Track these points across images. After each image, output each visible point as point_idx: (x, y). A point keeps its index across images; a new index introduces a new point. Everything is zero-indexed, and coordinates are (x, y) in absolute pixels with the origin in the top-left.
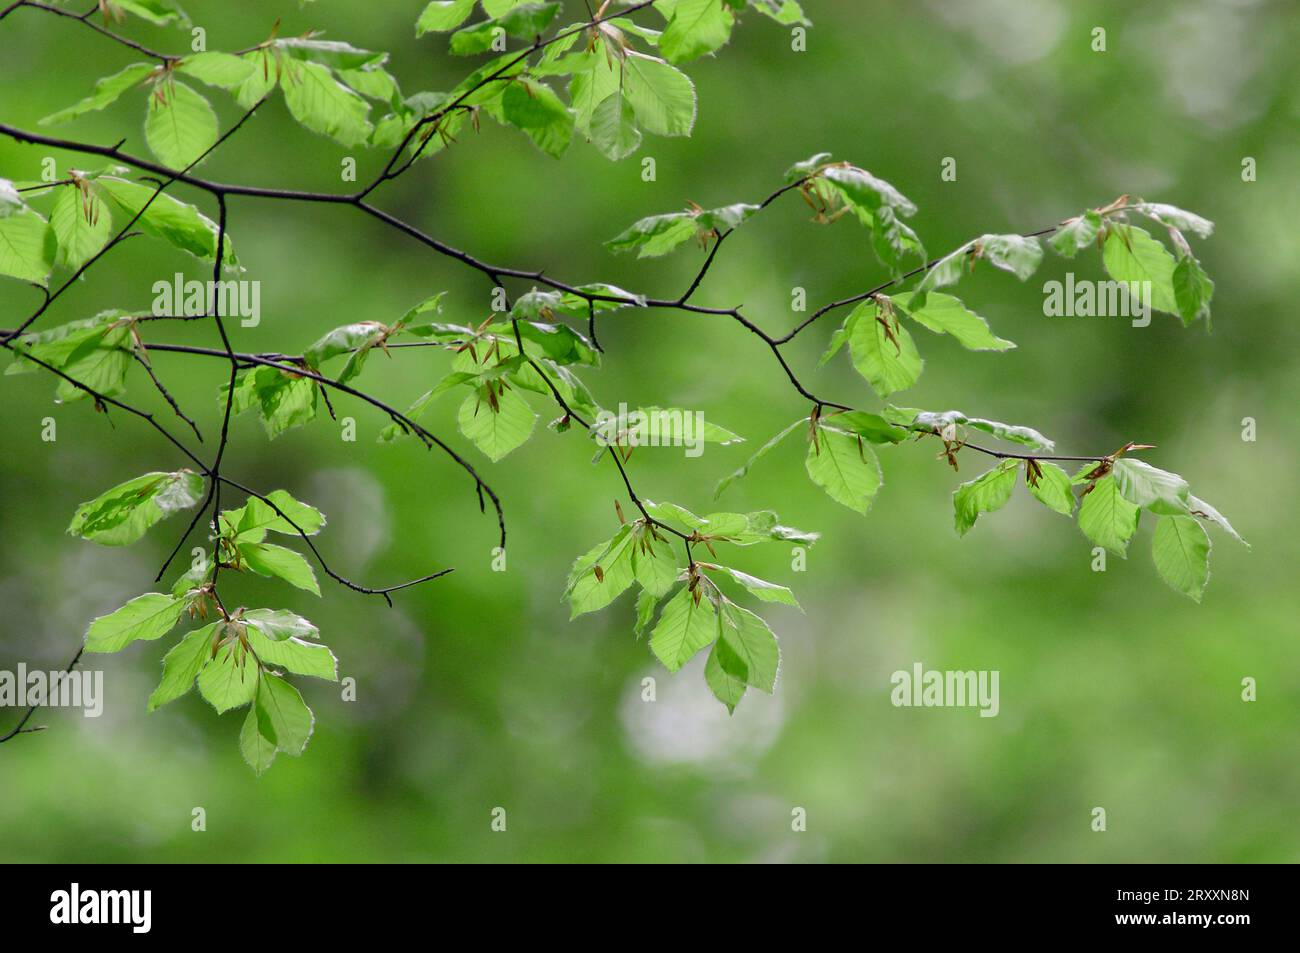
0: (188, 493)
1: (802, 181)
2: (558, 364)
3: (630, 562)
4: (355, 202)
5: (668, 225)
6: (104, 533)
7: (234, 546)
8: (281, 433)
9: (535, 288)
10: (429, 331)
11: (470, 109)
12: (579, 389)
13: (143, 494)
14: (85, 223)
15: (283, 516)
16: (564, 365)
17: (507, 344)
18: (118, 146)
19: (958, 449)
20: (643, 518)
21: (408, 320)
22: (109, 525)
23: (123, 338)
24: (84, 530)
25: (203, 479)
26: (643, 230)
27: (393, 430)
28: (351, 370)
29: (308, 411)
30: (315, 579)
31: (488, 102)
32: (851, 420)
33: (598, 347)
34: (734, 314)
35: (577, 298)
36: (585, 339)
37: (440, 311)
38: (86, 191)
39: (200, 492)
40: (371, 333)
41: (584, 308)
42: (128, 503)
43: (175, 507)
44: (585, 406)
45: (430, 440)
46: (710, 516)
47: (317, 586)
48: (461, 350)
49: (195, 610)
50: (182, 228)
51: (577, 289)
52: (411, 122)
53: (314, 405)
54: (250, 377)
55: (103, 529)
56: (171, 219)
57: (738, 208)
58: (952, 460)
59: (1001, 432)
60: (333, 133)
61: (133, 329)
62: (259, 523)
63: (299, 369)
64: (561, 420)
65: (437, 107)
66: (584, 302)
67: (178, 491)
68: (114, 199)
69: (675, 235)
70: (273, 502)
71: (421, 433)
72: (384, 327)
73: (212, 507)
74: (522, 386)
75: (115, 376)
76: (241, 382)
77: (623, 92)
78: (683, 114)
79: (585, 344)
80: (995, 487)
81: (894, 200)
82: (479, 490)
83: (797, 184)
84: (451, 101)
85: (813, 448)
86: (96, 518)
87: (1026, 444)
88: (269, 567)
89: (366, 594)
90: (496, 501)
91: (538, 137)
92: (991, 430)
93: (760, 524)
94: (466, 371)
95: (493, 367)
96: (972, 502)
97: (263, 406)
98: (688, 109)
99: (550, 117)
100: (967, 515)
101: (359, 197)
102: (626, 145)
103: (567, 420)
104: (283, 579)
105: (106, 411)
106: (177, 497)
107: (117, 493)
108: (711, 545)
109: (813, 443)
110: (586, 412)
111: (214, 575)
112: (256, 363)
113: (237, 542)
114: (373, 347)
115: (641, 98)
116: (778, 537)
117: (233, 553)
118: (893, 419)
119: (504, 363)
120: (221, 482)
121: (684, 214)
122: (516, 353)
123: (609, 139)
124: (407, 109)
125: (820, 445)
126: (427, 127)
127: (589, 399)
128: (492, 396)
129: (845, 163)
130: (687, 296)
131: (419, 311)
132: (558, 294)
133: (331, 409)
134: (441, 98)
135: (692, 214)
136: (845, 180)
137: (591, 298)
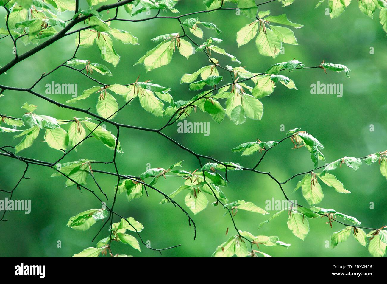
0: (103, 216)
1: (292, 136)
2: (215, 185)
3: (234, 248)
4: (158, 132)
5: (251, 146)
6: (78, 226)
7: (116, 234)
8: (132, 200)
9: (210, 162)
10: (177, 172)
11: (194, 106)
12: (221, 193)
13: (90, 216)
14: (78, 134)
15: (131, 225)
16: (217, 185)
17: (201, 178)
18: (88, 110)
19: (333, 221)
20: (238, 235)
21: (171, 168)
22: (79, 224)
23: (86, 168)
24: (71, 225)
25: (108, 212)
26: (243, 146)
27: (164, 201)
28: (154, 182)
29: (140, 193)
30: (139, 246)
31: (200, 105)
32: (301, 209)
33: (227, 181)
34: (269, 174)
35: (223, 166)
36: (224, 178)
37: (181, 166)
38: (79, 124)
39: (107, 215)
40: (160, 171)
41: (224, 169)
42: (85, 218)
43: (98, 218)
44: (223, 199)
45: (176, 204)
46: (258, 236)
47: (140, 248)
48: (187, 179)
49: (103, 253)
50: (106, 138)
51: (222, 163)
52: (176, 109)
53: (142, 192)
54: (124, 182)
55: (78, 225)
56: (103, 135)
57: (272, 142)
58: (330, 224)
59: (345, 217)
60: (153, 112)
61: (90, 165)
62: (124, 227)
63: (138, 181)
64: (215, 202)
65: (184, 105)
66: (224, 167)
67: (100, 215)
68: (87, 127)
69: (252, 149)
70: (129, 221)
71: (173, 202)
72: (164, 170)
73: (110, 221)
74: (205, 191)
75: (83, 179)
76: (121, 184)
77: (242, 105)
78: (259, 113)
79: (223, 180)
80: (344, 235)
81: (318, 144)
82: (189, 220)
83: (290, 137)
84: (188, 104)
85: (290, 218)
86: (75, 222)
87: (353, 222)
88: (126, 241)
89: (154, 251)
90: (194, 224)
91: (214, 117)
92: (343, 216)
93: (273, 240)
94: (188, 185)
95: (196, 185)
96: (337, 239)
97: (127, 191)
98: (261, 112)
99: (218, 111)
100: (335, 243)
101: (159, 130)
102: (241, 121)
103: (217, 203)
104: (130, 245)
105: (80, 189)
106: (99, 216)
107: (82, 215)
108: (258, 245)
109: (290, 216)
110: (223, 201)
111: (110, 242)
112: (126, 178)
113: (117, 232)
114: (161, 176)
115: (247, 107)
116: (278, 244)
117: (116, 236)
118: (314, 211)
119: (200, 184)
120: (113, 213)
121: (256, 143)
122: (203, 181)
123: (236, 119)
124: (176, 105)
125: (292, 217)
126: (181, 111)
127: (224, 196)
128: (195, 193)
129: (305, 131)
130: (255, 168)
131: (175, 166)
132: (216, 164)
133: (147, 193)
134: (185, 102)
135: (258, 143)
136: (304, 137)
137: (226, 166)
